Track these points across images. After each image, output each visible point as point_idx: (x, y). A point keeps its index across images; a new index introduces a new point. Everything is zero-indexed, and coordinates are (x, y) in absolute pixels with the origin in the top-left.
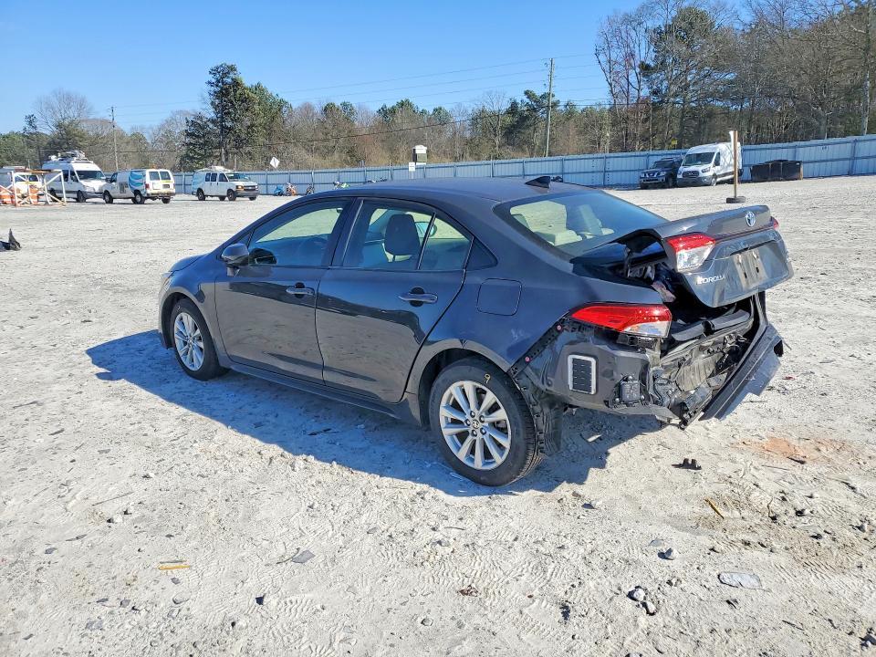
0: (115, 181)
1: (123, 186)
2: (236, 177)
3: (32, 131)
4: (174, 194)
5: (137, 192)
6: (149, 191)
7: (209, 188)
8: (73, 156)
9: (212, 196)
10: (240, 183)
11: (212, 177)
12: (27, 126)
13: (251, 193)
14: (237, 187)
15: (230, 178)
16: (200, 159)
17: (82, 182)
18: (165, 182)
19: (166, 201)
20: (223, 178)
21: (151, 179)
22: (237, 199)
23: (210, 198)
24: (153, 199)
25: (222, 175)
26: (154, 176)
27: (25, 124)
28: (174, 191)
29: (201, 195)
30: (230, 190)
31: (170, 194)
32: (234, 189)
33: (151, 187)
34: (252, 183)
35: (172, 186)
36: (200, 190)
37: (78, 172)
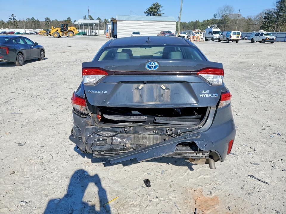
0: (222, 35)
1: (224, 36)
2: (268, 34)
3: (215, 18)
4: (240, 40)
5: (227, 39)
6: (231, 39)
7: (255, 38)
8: (214, 26)
9: (256, 41)
10: (268, 37)
11: (258, 34)
12: (214, 17)
13: (272, 41)
14: (266, 38)
15: (264, 35)
16: (267, 27)
17: (214, 35)
18: (237, 36)
19: (237, 42)
20: (262, 35)
21: (233, 34)
22: (265, 43)
23: (255, 42)
24: (232, 41)
25: (262, 33)
26: (234, 33)
27: (213, 17)
28: (240, 39)
29: (252, 41)
30: (263, 39)
31: (238, 40)
32: (265, 39)
33: (232, 37)
34: (273, 37)
35: (240, 37)
36: (252, 39)
37: (214, 32)
